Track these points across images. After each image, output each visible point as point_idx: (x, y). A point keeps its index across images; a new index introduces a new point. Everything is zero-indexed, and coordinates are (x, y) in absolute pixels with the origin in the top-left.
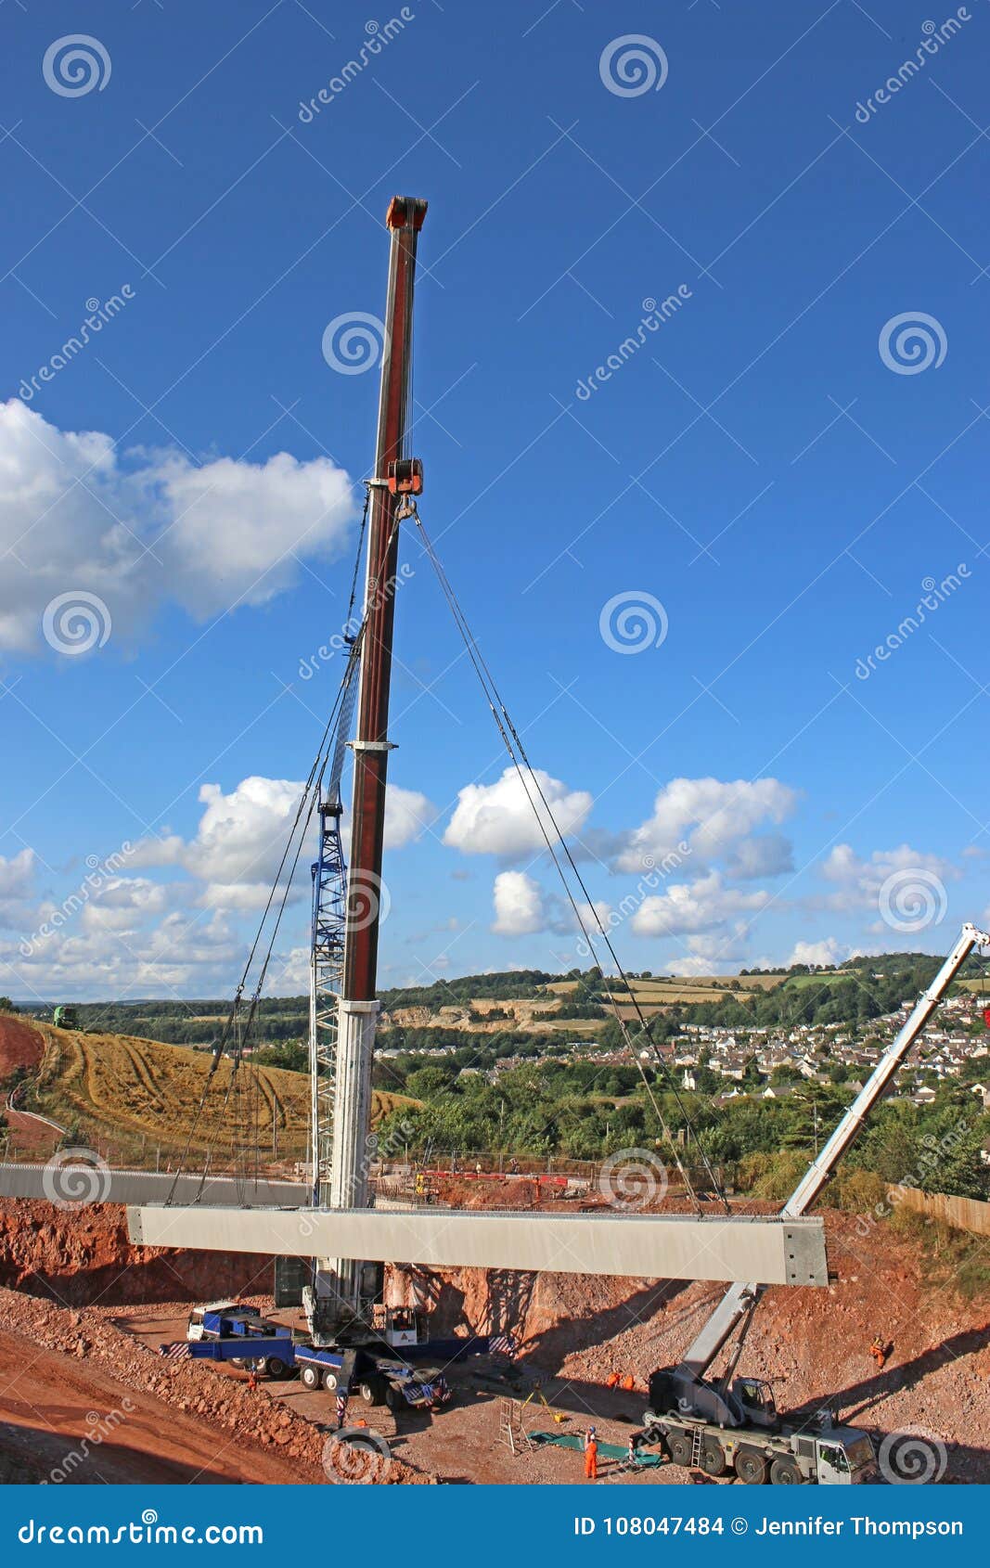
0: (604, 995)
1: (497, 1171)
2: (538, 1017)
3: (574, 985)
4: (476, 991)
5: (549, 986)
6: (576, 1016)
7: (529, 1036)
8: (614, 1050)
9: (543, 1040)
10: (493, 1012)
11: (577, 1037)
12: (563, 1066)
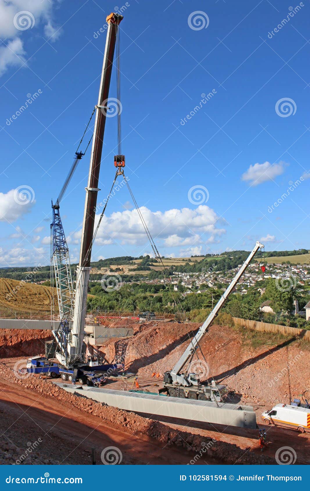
0: (150, 263)
1: (119, 316)
2: (130, 270)
3: (141, 260)
4: (111, 263)
5: (134, 261)
6: (142, 270)
7: (128, 276)
8: (153, 280)
9: (132, 277)
10: (117, 269)
11: (142, 276)
12: (138, 285)
